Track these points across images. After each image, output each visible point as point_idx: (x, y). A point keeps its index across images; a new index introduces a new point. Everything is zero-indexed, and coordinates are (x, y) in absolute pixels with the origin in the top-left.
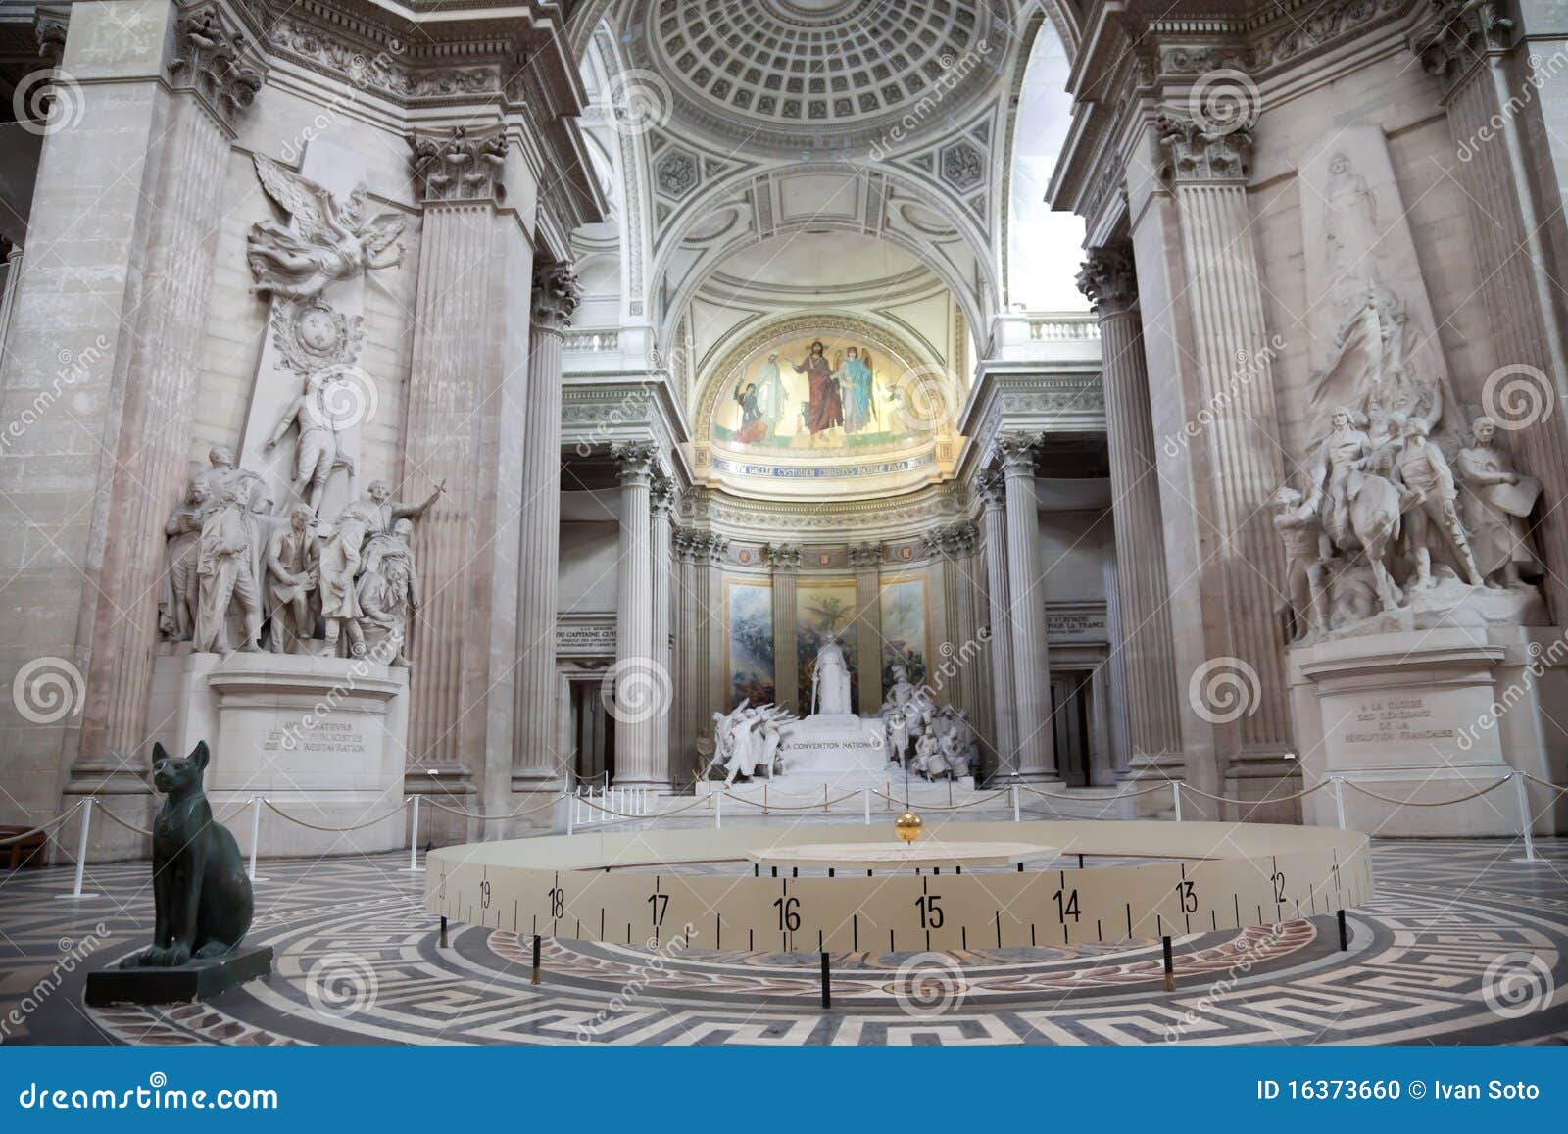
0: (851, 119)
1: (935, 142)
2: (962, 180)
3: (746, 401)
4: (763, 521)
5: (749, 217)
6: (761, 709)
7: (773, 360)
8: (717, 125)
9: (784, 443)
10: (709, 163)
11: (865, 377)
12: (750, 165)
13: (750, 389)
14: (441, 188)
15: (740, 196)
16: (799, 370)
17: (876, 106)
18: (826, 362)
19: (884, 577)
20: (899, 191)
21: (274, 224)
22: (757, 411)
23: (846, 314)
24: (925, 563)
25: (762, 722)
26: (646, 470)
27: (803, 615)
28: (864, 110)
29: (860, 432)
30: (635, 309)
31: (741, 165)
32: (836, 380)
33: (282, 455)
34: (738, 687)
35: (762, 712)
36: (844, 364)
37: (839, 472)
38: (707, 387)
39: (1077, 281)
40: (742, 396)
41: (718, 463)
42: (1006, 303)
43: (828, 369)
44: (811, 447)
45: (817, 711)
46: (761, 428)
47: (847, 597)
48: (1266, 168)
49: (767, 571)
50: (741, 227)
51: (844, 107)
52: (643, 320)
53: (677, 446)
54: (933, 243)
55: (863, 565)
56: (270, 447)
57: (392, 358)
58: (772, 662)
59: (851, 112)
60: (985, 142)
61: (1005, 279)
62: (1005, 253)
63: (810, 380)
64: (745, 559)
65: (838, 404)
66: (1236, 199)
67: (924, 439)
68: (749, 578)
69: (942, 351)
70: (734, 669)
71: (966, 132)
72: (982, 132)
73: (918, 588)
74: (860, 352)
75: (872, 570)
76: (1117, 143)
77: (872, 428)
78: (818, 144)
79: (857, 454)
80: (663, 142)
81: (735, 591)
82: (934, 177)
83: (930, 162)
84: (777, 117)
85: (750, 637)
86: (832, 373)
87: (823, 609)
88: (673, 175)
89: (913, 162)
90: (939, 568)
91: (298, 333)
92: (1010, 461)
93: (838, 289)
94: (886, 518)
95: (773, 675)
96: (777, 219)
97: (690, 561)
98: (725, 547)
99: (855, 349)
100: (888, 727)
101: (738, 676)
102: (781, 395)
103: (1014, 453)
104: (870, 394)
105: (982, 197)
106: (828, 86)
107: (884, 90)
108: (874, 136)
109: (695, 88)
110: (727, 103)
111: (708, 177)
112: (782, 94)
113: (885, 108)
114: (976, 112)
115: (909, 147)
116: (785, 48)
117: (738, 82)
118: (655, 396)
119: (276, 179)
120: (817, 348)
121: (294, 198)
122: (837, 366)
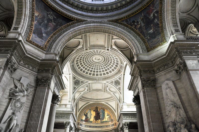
0: (101, 76)
1: (113, 80)
2: (117, 85)
3: (86, 116)
5: (87, 89)
7: (90, 109)
8: (83, 76)
9: (91, 122)
10: (82, 81)
12: (88, 82)
13: (87, 114)
14: (40, 85)
15: (86, 86)
16: (94, 111)
20: (108, 86)
23: (101, 103)
26: (69, 126)
28: (104, 75)
30: (69, 102)
31: (86, 82)
32: (99, 113)
37: (99, 127)
38: (80, 113)
39: (132, 100)
41: (81, 125)
42: (124, 103)
44: (95, 123)
46: (88, 119)
50: (86, 90)
51: (101, 75)
52: (70, 103)
53: (75, 122)
54: (113, 93)
57: (28, 109)
59: (102, 75)
60: (120, 80)
61: (123, 99)
62: (123, 95)
63: (95, 113)
65: (100, 116)
69: (115, 109)
71: (118, 78)
72: (120, 78)
76: (137, 82)
77: (104, 120)
78: (97, 79)
79: (102, 124)
80: (75, 78)
82: (113, 84)
83: (113, 82)
84: (92, 76)
88: (77, 83)
89: (110, 82)
91: (15, 105)
92: (124, 126)
93: (100, 99)
96: (91, 89)
99: (102, 108)
102: (91, 115)
104: (104, 115)
105: (120, 87)
106: (99, 72)
107: (106, 73)
108: (105, 79)
109: (80, 71)
110: (85, 74)
111: (81, 83)
112: (92, 73)
113: (106, 75)
114: (119, 76)
115: (110, 80)
116: (93, 67)
117: (86, 71)
118: (71, 115)
119: (16, 82)
120: (97, 108)
121: (18, 85)
122: (99, 111)
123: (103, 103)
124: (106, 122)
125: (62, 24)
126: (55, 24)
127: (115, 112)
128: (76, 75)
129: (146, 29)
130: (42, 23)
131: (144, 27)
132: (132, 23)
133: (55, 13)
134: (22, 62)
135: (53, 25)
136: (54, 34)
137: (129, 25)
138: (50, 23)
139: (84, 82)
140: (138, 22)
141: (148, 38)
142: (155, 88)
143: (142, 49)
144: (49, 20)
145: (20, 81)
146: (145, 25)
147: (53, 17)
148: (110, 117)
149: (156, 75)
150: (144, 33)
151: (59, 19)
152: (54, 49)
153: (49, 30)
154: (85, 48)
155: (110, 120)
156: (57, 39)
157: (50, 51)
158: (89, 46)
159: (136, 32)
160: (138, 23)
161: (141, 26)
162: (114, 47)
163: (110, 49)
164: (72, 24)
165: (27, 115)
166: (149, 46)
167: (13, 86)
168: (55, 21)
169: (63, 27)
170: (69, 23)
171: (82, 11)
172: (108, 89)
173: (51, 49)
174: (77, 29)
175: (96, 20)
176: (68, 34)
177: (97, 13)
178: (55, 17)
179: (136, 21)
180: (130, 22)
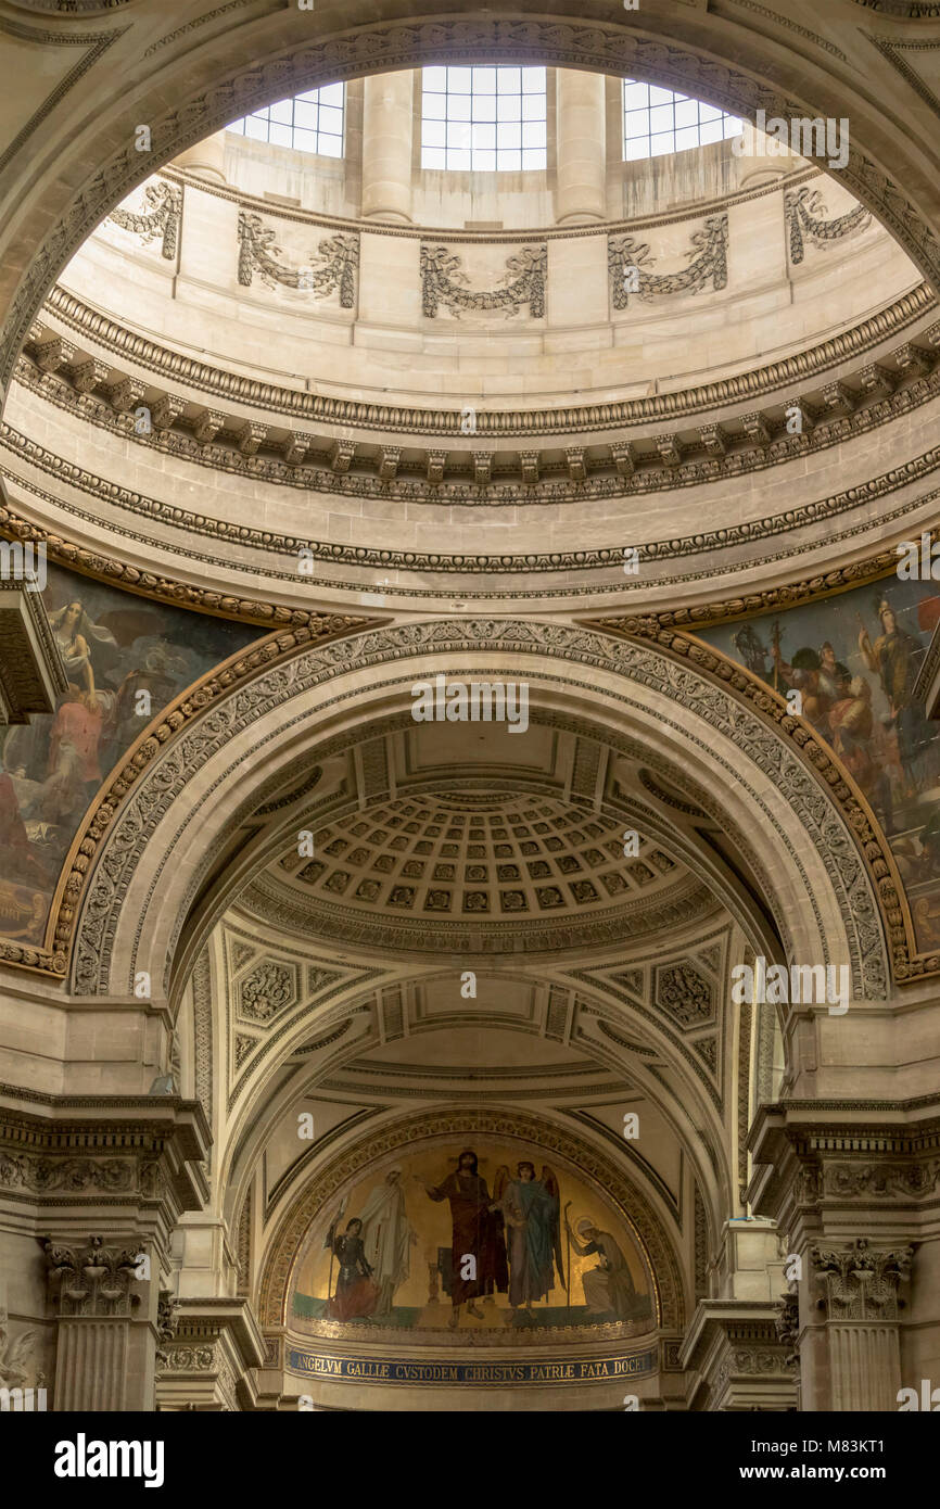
1: (646, 956)
2: (683, 1012)
5: (368, 1022)
7: (393, 1179)
9: (407, 1319)
10: (314, 972)
11: (546, 1212)
12: (375, 972)
13: (354, 1228)
14: (78, 1303)
15: (357, 1007)
16: (437, 1195)
17: (561, 903)
18: (483, 1183)
20: (595, 1010)
22: (364, 1262)
23: (516, 1112)
28: (543, 906)
29: (536, 1304)
31: (363, 972)
32: (499, 1215)
36: (510, 1187)
37: (498, 1374)
40: (340, 1239)
41: (296, 1360)
43: (484, 1195)
44: (453, 1328)
46: (371, 1292)
48: (927, 1309)
50: (354, 1032)
51: (514, 901)
53: (244, 1375)
54: (651, 1068)
59: (524, 907)
60: (714, 970)
63: (455, 1213)
65: (502, 1253)
67: (641, 1326)
69: (673, 1185)
71: (692, 952)
72: (713, 957)
74: (538, 1171)
77: (556, 1298)
78: (476, 946)
79: (529, 1343)
80: (250, 953)
82: (646, 1005)
83: (639, 980)
84: (418, 909)
86: (492, 1202)
88: (262, 993)
89: (613, 977)
96: (410, 1016)
99: (531, 1166)
102: (404, 1236)
105: (712, 1041)
106: (492, 874)
107: (573, 887)
108: (554, 943)
109: (300, 885)
110: (345, 899)
111: (313, 991)
112: (425, 884)
113: (573, 908)
114: (702, 933)
115: (611, 959)
116: (432, 831)
117: (361, 873)
118: (224, 1332)
120: (467, 1161)
122: (500, 1191)
123: (541, 1108)
124: (571, 1316)
125: (171, 683)
126: (107, 700)
127: (678, 1218)
128: (254, 930)
129: (905, 760)
131: (893, 731)
132: (795, 666)
133: (107, 604)
135: (92, 711)
136: (114, 799)
137: (772, 685)
138: (65, 708)
139: (338, 976)
140: (842, 673)
141: (912, 849)
142: (902, 1328)
143: (852, 949)
146: (898, 722)
147: (91, 641)
148: (614, 1272)
150: (884, 789)
151: (135, 643)
152: (127, 959)
154: (361, 795)
155: (614, 1302)
156: (142, 847)
157: (105, 978)
158: (403, 775)
159: (821, 763)
160: (848, 679)
161: (867, 713)
162: (642, 797)
163: (598, 801)
164: (254, 669)
166: (910, 937)
168: (109, 675)
169: (179, 709)
170: (226, 663)
171: (337, 488)
172: (588, 1023)
173: (107, 962)
174: (307, 723)
175: (468, 606)
176: (228, 783)
177: (483, 500)
178: (110, 639)
179: (828, 659)
180: (777, 657)
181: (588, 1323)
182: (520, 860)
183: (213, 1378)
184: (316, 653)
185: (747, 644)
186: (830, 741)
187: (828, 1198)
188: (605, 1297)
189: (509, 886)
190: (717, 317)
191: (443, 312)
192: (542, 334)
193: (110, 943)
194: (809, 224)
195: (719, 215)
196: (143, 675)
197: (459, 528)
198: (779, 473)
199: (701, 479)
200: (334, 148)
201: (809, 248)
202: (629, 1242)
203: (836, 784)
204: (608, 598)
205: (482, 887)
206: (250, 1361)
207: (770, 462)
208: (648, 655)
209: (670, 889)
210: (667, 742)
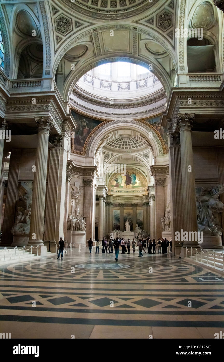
0: (131, 149)
1: (143, 152)
2: (146, 158)
3: (116, 181)
4: (119, 200)
5: (117, 159)
6: (117, 230)
7: (121, 174)
8: (112, 150)
9: (122, 187)
11: (135, 177)
12: (117, 155)
14: (87, 185)
18: (129, 175)
19: (137, 209)
21: (73, 191)
22: (118, 182)
23: (132, 168)
24: (143, 207)
25: (117, 232)
26: (102, 198)
27: (125, 215)
28: (133, 148)
29: (134, 185)
32: (130, 177)
33: (74, 213)
34: (115, 225)
35: (118, 231)
36: (132, 175)
37: (130, 192)
41: (112, 191)
45: (125, 231)
46: (119, 185)
47: (131, 211)
48: (166, 184)
49: (119, 207)
52: (102, 177)
54: (144, 163)
55: (134, 207)
56: (74, 212)
57: (82, 202)
58: (120, 221)
60: (149, 154)
63: (126, 177)
64: (116, 205)
65: (131, 181)
66: (162, 187)
67: (144, 187)
68: (116, 208)
70: (114, 223)
71: (147, 152)
73: (142, 211)
75: (135, 207)
77: (136, 185)
78: (127, 152)
79: (134, 189)
80: (105, 153)
81: (114, 210)
82: (143, 157)
83: (142, 155)
84: (121, 149)
85: (116, 218)
87: (127, 213)
88: (107, 157)
89: (140, 155)
90: (145, 208)
92: (151, 198)
94: (138, 199)
95: (120, 224)
96: (121, 159)
97: (107, 207)
98: (113, 204)
99: (133, 173)
100: (135, 233)
101: (114, 224)
102: (122, 180)
103: (152, 197)
104: (136, 180)
105: (149, 160)
106: (128, 145)
107: (136, 146)
108: (135, 151)
110: (114, 148)
111: (111, 156)
112: (122, 146)
113: (136, 148)
115: (139, 153)
117: (115, 145)
118: (104, 188)
119: (73, 187)
120: (127, 172)
121: (75, 189)
122: (131, 175)
123: (134, 167)
124: (137, 186)
126: (88, 129)
127: (147, 177)
128: (105, 151)
129: (165, 132)
130: (78, 132)
131: (163, 130)
132: (154, 123)
133: (88, 119)
134: (73, 171)
136: (89, 138)
137: (152, 125)
138: (84, 129)
141: (165, 141)
142: (164, 186)
143: (159, 151)
144: (84, 127)
145: (74, 185)
146: (164, 129)
147: (86, 123)
148: (141, 182)
149: (166, 176)
150: (163, 135)
151: (91, 123)
152: (91, 153)
153: (84, 135)
156: (92, 142)
157: (88, 155)
158: (117, 135)
159: (157, 133)
161: (161, 128)
162: (140, 137)
163: (136, 137)
164: (102, 125)
165: (82, 206)
166: (165, 150)
167: (71, 190)
169: (95, 129)
170: (99, 125)
171: (110, 107)
172: (138, 159)
173: (89, 153)
174: (107, 130)
175: (122, 118)
176: (100, 136)
177: (124, 108)
178: (88, 123)
179: (157, 123)
180: (152, 123)
181: (139, 187)
182: (130, 144)
183: (103, 192)
184: (108, 124)
185: (149, 121)
186: (157, 131)
187: (157, 174)
188: (141, 185)
189: (129, 146)
190: (146, 90)
191: (120, 90)
192: (130, 92)
193: (89, 152)
194: (155, 80)
195: (146, 79)
196: (91, 126)
197: (122, 111)
198: (153, 105)
199: (145, 105)
200: (109, 74)
201: (155, 82)
202: (143, 179)
203: (158, 135)
204: (136, 117)
205: (127, 146)
206: (107, 191)
207: (151, 103)
208: (140, 123)
209: (145, 146)
210: (142, 131)
